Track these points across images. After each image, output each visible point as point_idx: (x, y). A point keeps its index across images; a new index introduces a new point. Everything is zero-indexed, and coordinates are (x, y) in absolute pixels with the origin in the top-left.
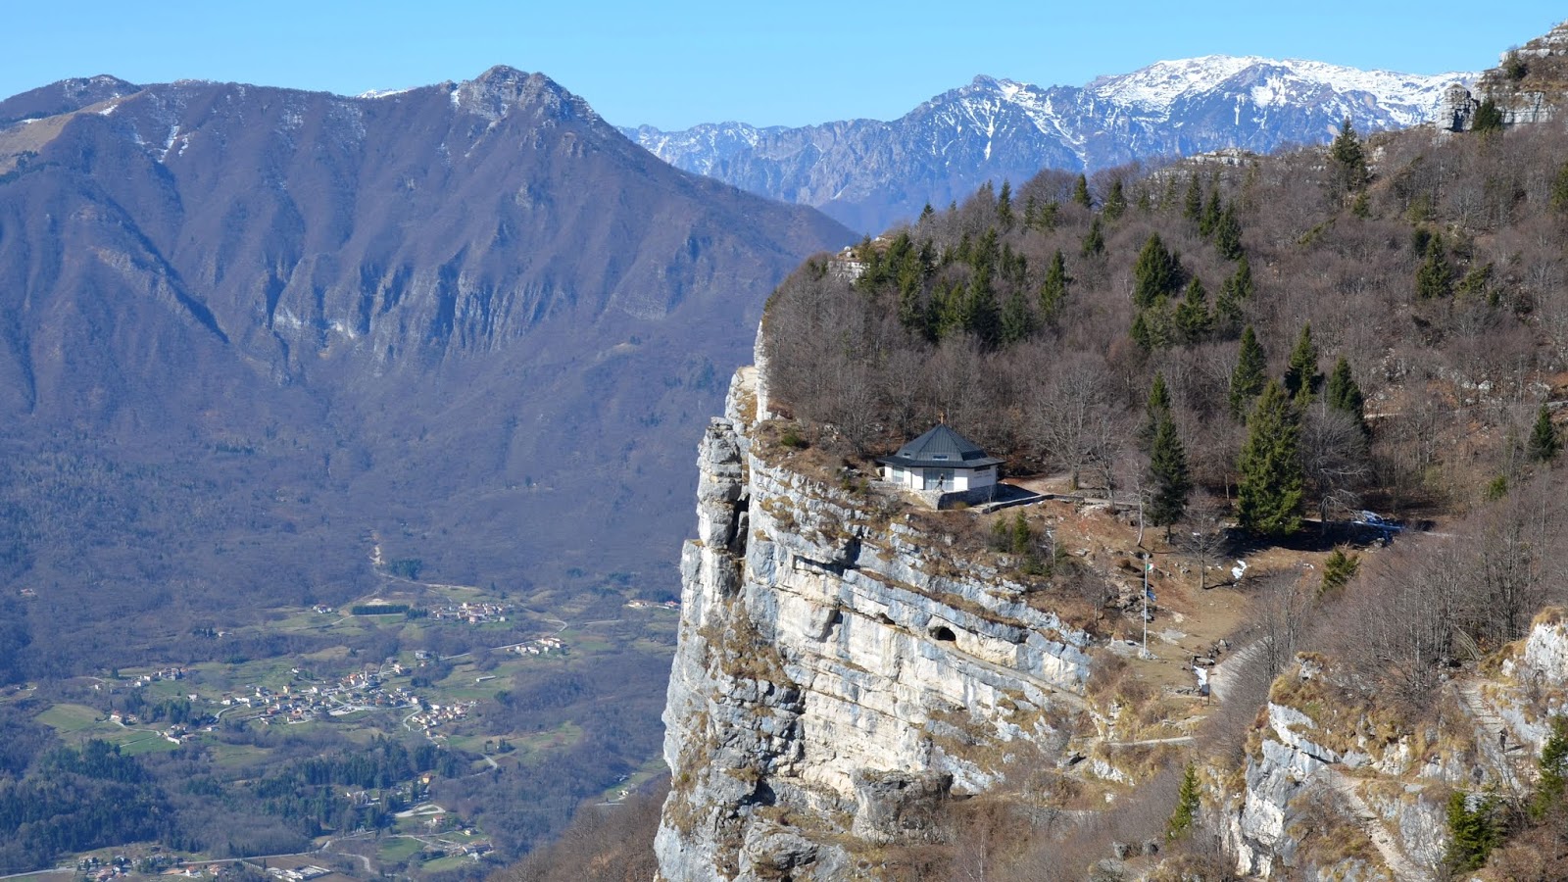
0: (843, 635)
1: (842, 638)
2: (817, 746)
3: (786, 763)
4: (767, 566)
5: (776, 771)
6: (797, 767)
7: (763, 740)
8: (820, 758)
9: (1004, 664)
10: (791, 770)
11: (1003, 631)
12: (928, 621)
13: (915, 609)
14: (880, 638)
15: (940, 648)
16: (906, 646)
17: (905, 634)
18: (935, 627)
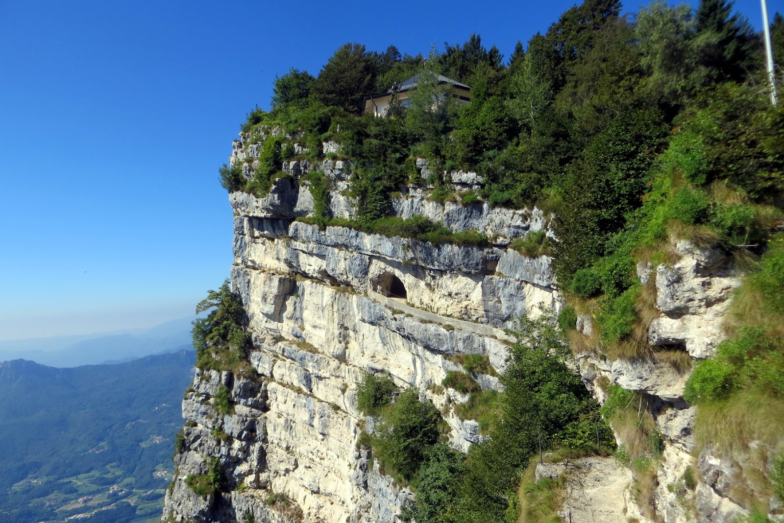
0: (298, 309)
1: (298, 314)
2: (280, 451)
3: (250, 472)
4: (239, 243)
5: (242, 481)
6: (263, 476)
7: (222, 443)
8: (282, 467)
9: (465, 315)
10: (257, 480)
11: (456, 257)
12: (368, 268)
13: (352, 252)
14: (324, 305)
15: (390, 308)
16: (348, 309)
17: (347, 294)
18: (379, 276)
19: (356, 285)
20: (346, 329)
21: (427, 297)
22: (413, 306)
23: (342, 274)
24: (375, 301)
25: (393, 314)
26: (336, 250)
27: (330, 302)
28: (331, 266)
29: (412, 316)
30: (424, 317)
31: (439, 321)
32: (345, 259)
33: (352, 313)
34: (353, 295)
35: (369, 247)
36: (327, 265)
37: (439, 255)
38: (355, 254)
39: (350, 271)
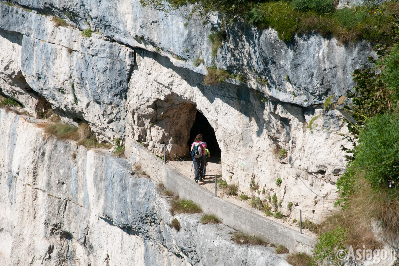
11: (340, 74)
12: (128, 80)
13: (88, 34)
14: (15, 170)
15: (169, 194)
16: (73, 186)
17: (73, 143)
18: (156, 105)
19: (97, 122)
20: (67, 236)
21: (268, 172)
22: (233, 191)
23: (62, 91)
24: (137, 171)
25: (172, 212)
26: (48, 23)
27: (28, 164)
28: (35, 67)
29: (217, 221)
30: (246, 228)
31: (280, 242)
32: (71, 51)
33: (81, 196)
34: (88, 147)
35: (129, 27)
36: (26, 61)
37: (296, 66)
38: (97, 39)
39: (83, 86)
